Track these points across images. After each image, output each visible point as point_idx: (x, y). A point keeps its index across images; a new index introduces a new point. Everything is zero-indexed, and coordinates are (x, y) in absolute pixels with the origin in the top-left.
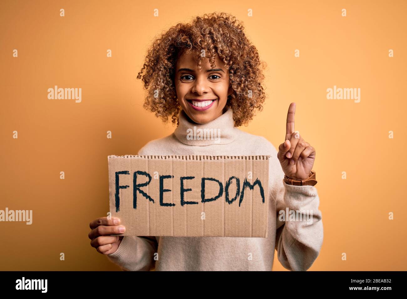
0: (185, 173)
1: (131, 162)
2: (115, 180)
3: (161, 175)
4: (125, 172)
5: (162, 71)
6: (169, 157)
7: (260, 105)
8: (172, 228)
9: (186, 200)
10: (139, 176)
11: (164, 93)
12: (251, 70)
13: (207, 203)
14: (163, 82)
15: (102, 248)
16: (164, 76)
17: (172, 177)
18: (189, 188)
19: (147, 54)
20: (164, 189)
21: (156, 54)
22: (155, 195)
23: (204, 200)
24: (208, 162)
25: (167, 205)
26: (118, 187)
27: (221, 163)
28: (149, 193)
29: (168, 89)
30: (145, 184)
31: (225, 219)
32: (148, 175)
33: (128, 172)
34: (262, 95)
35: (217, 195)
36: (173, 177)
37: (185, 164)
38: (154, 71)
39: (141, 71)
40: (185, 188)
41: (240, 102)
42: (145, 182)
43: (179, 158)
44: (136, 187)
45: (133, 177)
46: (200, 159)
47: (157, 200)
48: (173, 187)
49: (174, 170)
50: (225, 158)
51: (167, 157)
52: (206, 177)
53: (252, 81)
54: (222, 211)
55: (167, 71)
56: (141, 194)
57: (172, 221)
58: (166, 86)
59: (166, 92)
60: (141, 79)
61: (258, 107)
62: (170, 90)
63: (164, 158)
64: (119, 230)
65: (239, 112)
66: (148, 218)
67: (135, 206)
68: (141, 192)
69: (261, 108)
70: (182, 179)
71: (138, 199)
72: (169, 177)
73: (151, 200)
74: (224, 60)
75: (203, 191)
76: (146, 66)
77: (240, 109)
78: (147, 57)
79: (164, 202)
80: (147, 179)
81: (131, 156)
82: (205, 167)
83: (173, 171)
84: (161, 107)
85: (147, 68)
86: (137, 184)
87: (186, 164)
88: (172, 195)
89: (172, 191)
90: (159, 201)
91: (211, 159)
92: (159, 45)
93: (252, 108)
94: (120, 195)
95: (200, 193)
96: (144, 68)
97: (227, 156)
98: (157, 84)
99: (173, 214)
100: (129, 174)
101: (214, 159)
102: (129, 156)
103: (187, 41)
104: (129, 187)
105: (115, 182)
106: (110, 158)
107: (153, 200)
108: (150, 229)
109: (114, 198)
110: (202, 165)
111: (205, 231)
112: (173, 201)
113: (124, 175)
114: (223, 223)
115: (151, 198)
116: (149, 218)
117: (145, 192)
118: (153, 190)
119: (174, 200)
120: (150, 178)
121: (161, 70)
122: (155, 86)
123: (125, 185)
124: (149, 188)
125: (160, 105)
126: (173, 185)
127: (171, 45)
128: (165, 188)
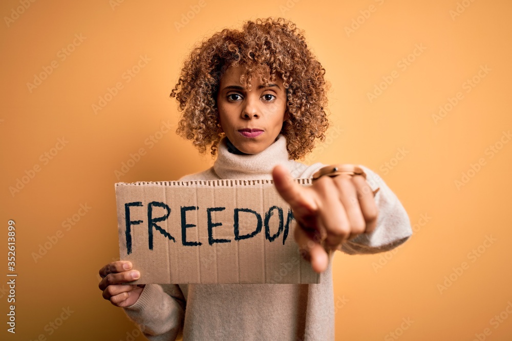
0: (213, 203)
1: (144, 191)
2: (125, 214)
3: (183, 207)
4: (137, 204)
5: (203, 88)
6: (192, 183)
7: (322, 134)
8: (199, 273)
9: (214, 237)
10: (154, 208)
11: (205, 116)
12: (314, 90)
13: (241, 241)
14: (203, 102)
15: (115, 298)
16: (205, 94)
17: (196, 209)
18: (219, 222)
19: (183, 66)
20: (186, 224)
21: (196, 66)
22: (176, 232)
23: (238, 238)
24: (241, 189)
25: (191, 244)
26: (129, 223)
27: (259, 189)
28: (168, 229)
29: (209, 111)
30: (163, 219)
31: (265, 261)
32: (166, 207)
33: (141, 203)
34: (324, 123)
35: (255, 230)
36: (198, 208)
37: (212, 191)
38: (193, 87)
39: (176, 87)
40: (213, 222)
41: (298, 130)
42: (162, 216)
43: (205, 184)
44: (152, 222)
45: (147, 209)
46: (232, 185)
47: (179, 238)
48: (198, 221)
49: (199, 199)
50: (263, 183)
51: (190, 183)
52: (239, 208)
53: (314, 104)
54: (262, 251)
55: (209, 88)
56: (158, 231)
57: (198, 264)
58: (207, 107)
59: (207, 114)
60: (175, 97)
61: (320, 137)
62: (212, 112)
63: (185, 184)
64: (131, 276)
65: (297, 142)
66: (168, 261)
67: (151, 247)
68: (158, 228)
69: (324, 138)
70: (210, 210)
71: (154, 237)
72: (193, 208)
73: (171, 238)
74: (283, 76)
75: (236, 226)
76: (181, 82)
77: (298, 138)
78: (183, 70)
79: (188, 240)
80: (165, 212)
81: (144, 183)
82: (238, 194)
83: (197, 200)
84: (200, 133)
85: (183, 84)
86: (153, 218)
87: (214, 191)
88: (197, 231)
89: (197, 226)
90: (181, 239)
91: (245, 185)
92: (199, 55)
93: (313, 138)
94: (132, 233)
95: (233, 229)
96: (180, 84)
97: (266, 179)
98: (196, 104)
99: (200, 255)
100: (142, 206)
101: (249, 184)
102: (142, 183)
103: (236, 50)
104: (142, 222)
105: (125, 216)
106: (117, 185)
107: (173, 239)
108: (171, 276)
109: (125, 237)
110: (235, 193)
111: (241, 276)
112: (199, 240)
113: (135, 207)
114: (263, 266)
115: (171, 235)
116: (170, 262)
117: (163, 228)
118: (173, 225)
119: (201, 237)
120: (169, 210)
121: (201, 87)
122: (194, 106)
123: (137, 220)
124: (168, 222)
125: (199, 131)
126: (198, 218)
127: (215, 56)
128: (188, 222)
